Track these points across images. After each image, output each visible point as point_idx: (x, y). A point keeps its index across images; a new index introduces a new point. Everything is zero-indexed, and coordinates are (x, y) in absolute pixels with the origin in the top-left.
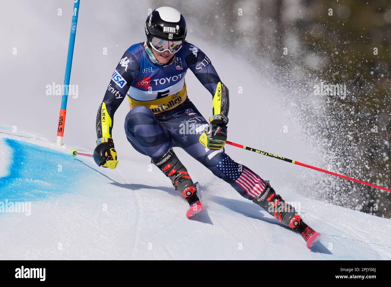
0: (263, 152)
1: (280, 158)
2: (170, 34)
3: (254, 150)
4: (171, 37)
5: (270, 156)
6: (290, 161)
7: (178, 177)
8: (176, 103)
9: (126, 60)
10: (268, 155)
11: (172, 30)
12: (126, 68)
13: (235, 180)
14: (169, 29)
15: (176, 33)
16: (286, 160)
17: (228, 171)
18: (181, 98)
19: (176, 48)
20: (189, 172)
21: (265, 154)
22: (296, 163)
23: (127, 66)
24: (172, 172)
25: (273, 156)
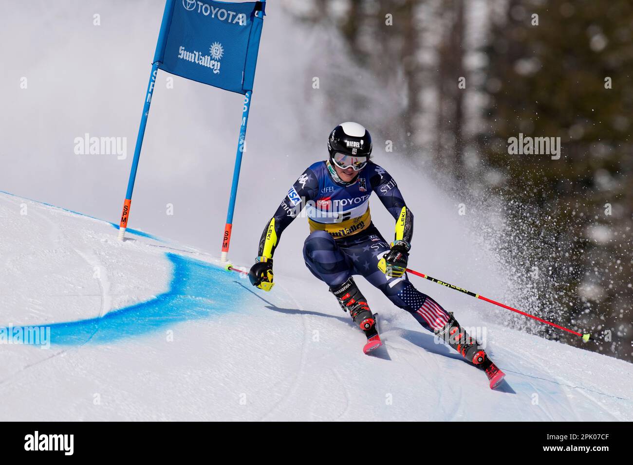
0: (445, 283)
1: (463, 291)
2: (354, 149)
3: (436, 281)
4: (354, 152)
5: (452, 288)
6: (474, 295)
7: (356, 308)
8: (358, 228)
9: (305, 177)
10: (450, 286)
11: (356, 144)
12: (303, 185)
13: (417, 310)
14: (352, 144)
15: (360, 148)
16: (469, 293)
17: (410, 300)
18: (363, 224)
19: (359, 166)
20: (368, 303)
21: (447, 286)
22: (480, 297)
23: (304, 183)
24: (351, 303)
25: (455, 289)
